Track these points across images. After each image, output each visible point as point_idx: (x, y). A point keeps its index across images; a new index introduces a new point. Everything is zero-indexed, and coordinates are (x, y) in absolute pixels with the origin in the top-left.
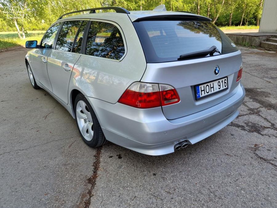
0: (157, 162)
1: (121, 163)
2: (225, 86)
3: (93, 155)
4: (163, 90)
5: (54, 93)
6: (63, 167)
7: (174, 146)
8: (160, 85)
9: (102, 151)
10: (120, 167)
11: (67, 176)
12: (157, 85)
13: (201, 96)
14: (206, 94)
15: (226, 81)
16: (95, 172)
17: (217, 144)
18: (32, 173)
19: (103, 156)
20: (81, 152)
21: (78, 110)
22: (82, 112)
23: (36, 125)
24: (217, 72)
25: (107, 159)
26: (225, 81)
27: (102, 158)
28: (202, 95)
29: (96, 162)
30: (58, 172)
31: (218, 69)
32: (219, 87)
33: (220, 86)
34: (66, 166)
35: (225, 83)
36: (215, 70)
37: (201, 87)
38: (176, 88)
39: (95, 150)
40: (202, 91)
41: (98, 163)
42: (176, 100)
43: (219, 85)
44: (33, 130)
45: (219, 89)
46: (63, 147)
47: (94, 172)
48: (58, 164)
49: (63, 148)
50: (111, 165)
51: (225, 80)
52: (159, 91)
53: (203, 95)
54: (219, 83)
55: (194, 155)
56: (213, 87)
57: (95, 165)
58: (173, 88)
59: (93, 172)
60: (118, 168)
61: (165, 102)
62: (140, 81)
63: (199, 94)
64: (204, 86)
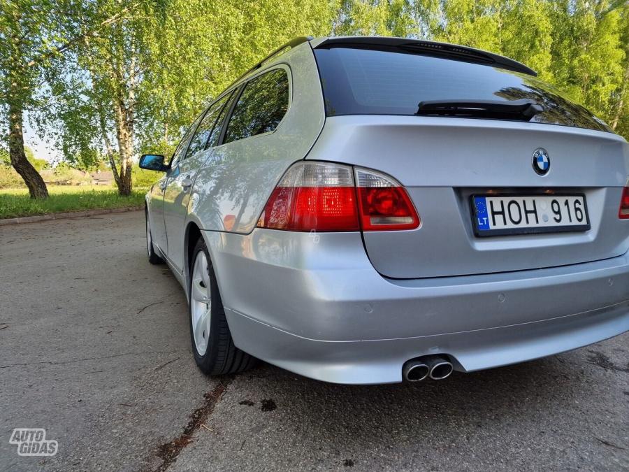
0: (370, 431)
1: (265, 419)
2: (580, 220)
3: (203, 393)
4: (364, 185)
5: (169, 256)
6: (118, 409)
7: (403, 364)
8: (357, 171)
9: (230, 387)
10: (258, 429)
11: (115, 431)
12: (349, 169)
13: (492, 227)
14: (510, 225)
15: (582, 207)
16: (188, 432)
17: (573, 411)
18: (43, 411)
19: (228, 398)
20: (177, 382)
21: (196, 280)
22: (202, 284)
23: (113, 321)
24: (541, 165)
25: (234, 406)
26: (577, 205)
27: (223, 401)
28: (494, 224)
29: (202, 409)
30: (101, 419)
31: (545, 160)
32: (558, 217)
33: (559, 212)
34: (126, 407)
35: (577, 209)
36: (535, 161)
37: (491, 202)
38: (406, 183)
39: (213, 383)
40: (494, 213)
41: (206, 412)
42: (409, 220)
43: (556, 210)
44: (102, 329)
45: (558, 221)
46: (144, 367)
47: (185, 432)
48: (111, 402)
49: (143, 369)
50: (237, 422)
51: (577, 201)
52: (355, 188)
53: (500, 225)
54: (555, 205)
55: (489, 430)
56: (535, 212)
57: (197, 416)
58: (396, 185)
59: (182, 431)
60: (252, 430)
61: (374, 221)
62: (304, 160)
63: (485, 219)
64: (502, 202)
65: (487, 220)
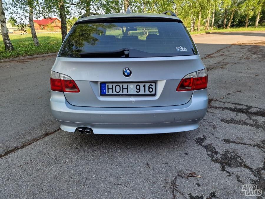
2: (151, 92)
8: (60, 74)
15: (153, 87)
28: (108, 92)
32: (138, 91)
35: (150, 88)
40: (108, 89)
43: (138, 88)
51: (151, 85)
52: (60, 79)
56: (127, 89)
58: (71, 80)
63: (105, 91)
64: (113, 85)
65: (106, 91)
